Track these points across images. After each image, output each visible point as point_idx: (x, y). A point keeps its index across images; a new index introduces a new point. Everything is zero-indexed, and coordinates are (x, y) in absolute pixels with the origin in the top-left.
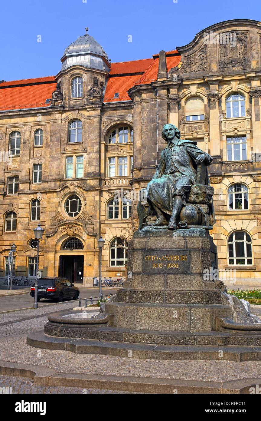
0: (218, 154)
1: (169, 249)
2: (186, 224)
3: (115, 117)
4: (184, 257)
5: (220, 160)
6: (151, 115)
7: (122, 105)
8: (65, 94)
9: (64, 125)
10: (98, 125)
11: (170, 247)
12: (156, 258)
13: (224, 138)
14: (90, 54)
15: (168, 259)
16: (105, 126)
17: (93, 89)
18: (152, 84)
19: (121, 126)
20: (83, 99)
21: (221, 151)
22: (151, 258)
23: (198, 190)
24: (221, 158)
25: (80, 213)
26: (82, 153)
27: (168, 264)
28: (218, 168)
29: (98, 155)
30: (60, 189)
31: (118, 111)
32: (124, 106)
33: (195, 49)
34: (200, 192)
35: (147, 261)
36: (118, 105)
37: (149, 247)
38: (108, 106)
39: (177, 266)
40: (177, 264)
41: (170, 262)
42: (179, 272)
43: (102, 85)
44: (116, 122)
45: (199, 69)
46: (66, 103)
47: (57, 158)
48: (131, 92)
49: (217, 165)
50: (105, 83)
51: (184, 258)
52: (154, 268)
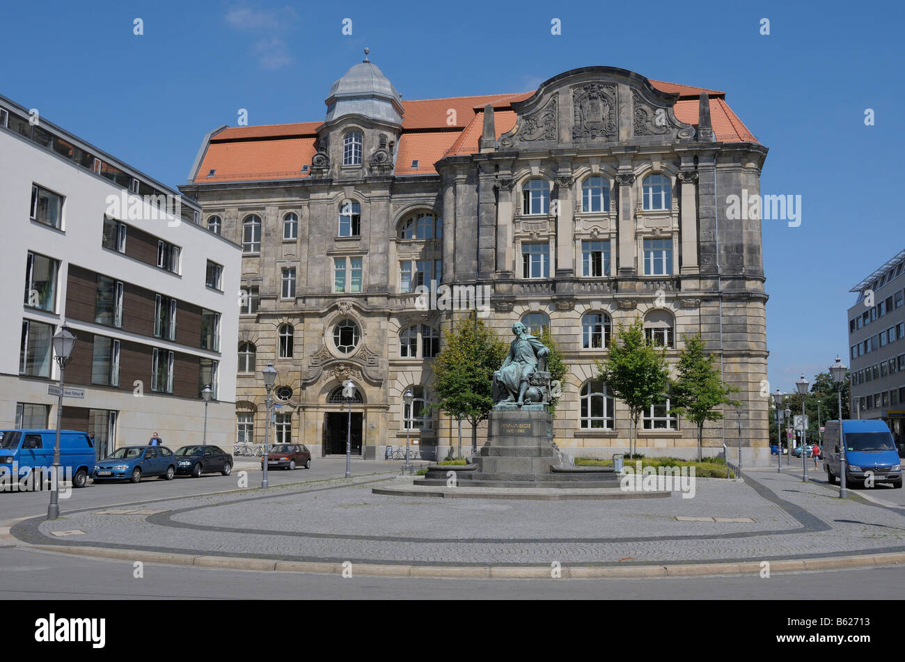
0: (570, 266)
3: (413, 199)
5: (572, 275)
6: (470, 202)
7: (423, 181)
8: (334, 159)
9: (331, 209)
10: (385, 210)
13: (579, 243)
16: (397, 212)
17: (378, 153)
18: (472, 158)
19: (420, 212)
20: (361, 168)
21: (574, 262)
24: (572, 273)
25: (357, 348)
26: (360, 253)
28: (569, 288)
29: (386, 258)
30: (326, 310)
31: (416, 190)
32: (427, 183)
33: (538, 107)
36: (418, 181)
38: (402, 182)
43: (391, 146)
45: (543, 137)
46: (335, 174)
47: (320, 261)
48: (441, 166)
49: (567, 284)
50: (397, 142)
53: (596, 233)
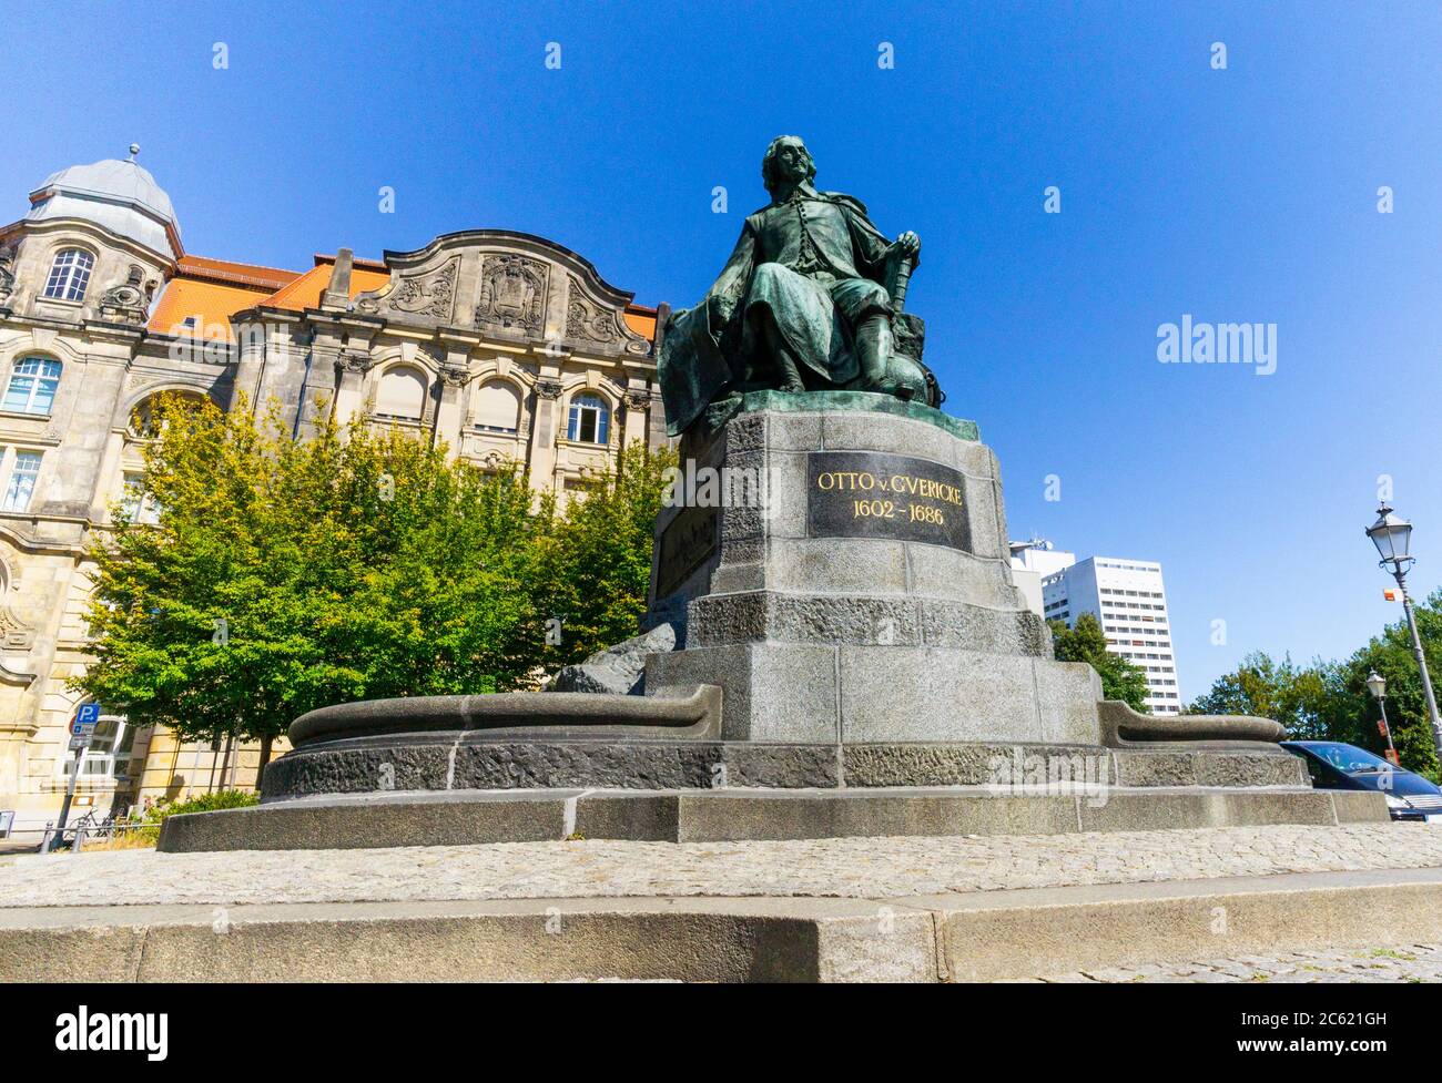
3: (177, 374)
4: (954, 492)
6: (287, 383)
8: (22, 281)
10: (114, 380)
12: (866, 483)
14: (133, 206)
15: (913, 487)
16: (137, 389)
17: (123, 289)
18: (306, 314)
20: (81, 306)
22: (846, 480)
26: (41, 444)
27: (912, 507)
29: (97, 459)
33: (427, 266)
35: (827, 492)
37: (833, 439)
38: (159, 343)
39: (939, 518)
40: (939, 512)
41: (917, 500)
42: (947, 538)
43: (149, 289)
45: (429, 310)
46: (20, 306)
50: (162, 286)
51: (954, 495)
52: (861, 517)
53: (493, 460)
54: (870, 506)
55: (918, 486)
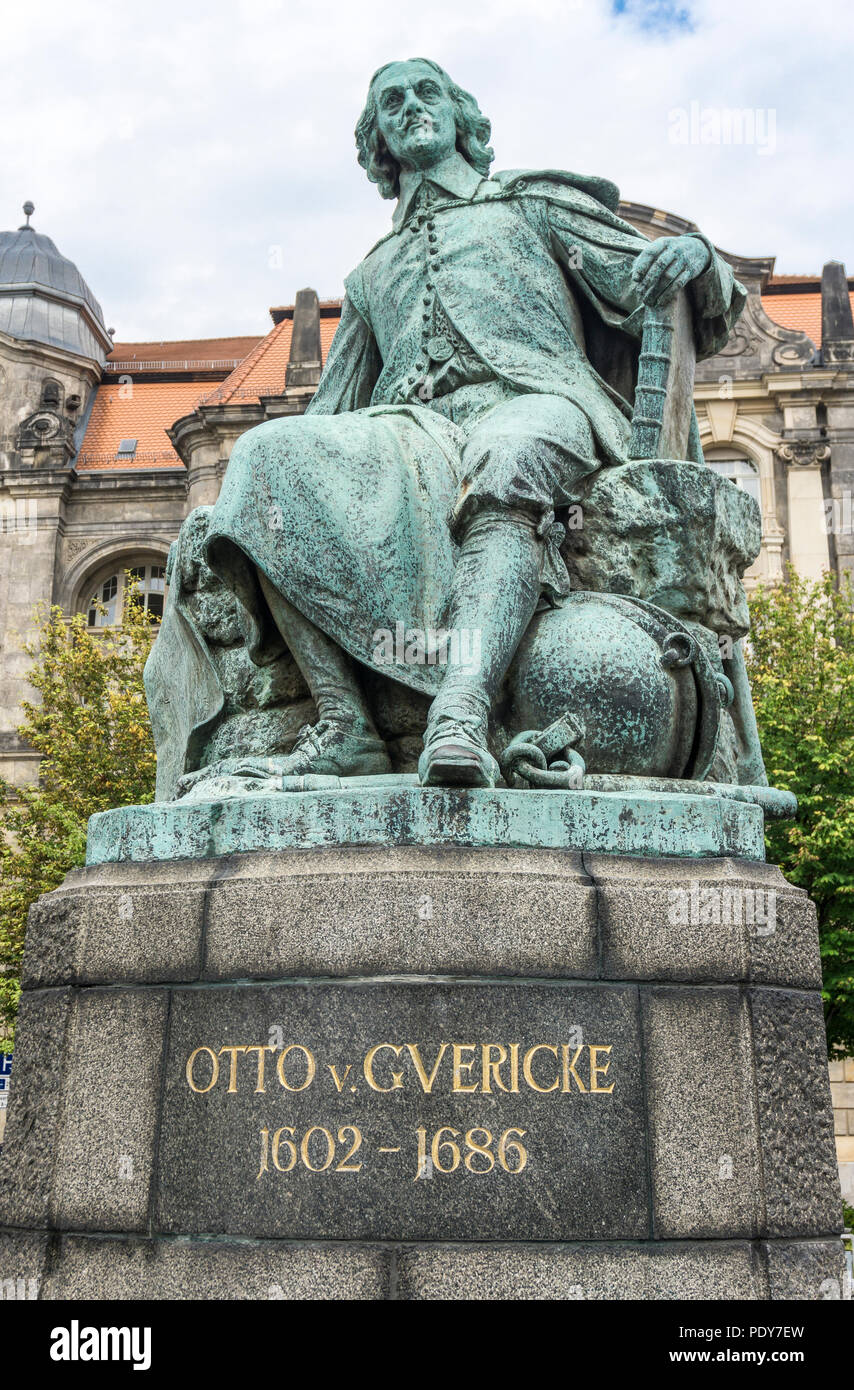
1: (440, 972)
2: (573, 753)
3: (119, 526)
4: (585, 1059)
7: (144, 483)
10: (48, 551)
11: (442, 955)
12: (296, 1072)
14: (34, 293)
15: (429, 1074)
16: (76, 559)
17: (39, 417)
19: (140, 562)
22: (246, 1063)
23: (657, 504)
27: (422, 1133)
31: (128, 506)
32: (155, 489)
34: (673, 515)
35: (202, 1102)
36: (131, 483)
37: (227, 950)
38: (93, 486)
39: (512, 1155)
40: (514, 1137)
41: (441, 1109)
42: (537, 1218)
43: (72, 407)
44: (120, 547)
48: (183, 432)
50: (87, 401)
51: (583, 1069)
52: (271, 1174)
54: (298, 1142)
55: (447, 1066)
